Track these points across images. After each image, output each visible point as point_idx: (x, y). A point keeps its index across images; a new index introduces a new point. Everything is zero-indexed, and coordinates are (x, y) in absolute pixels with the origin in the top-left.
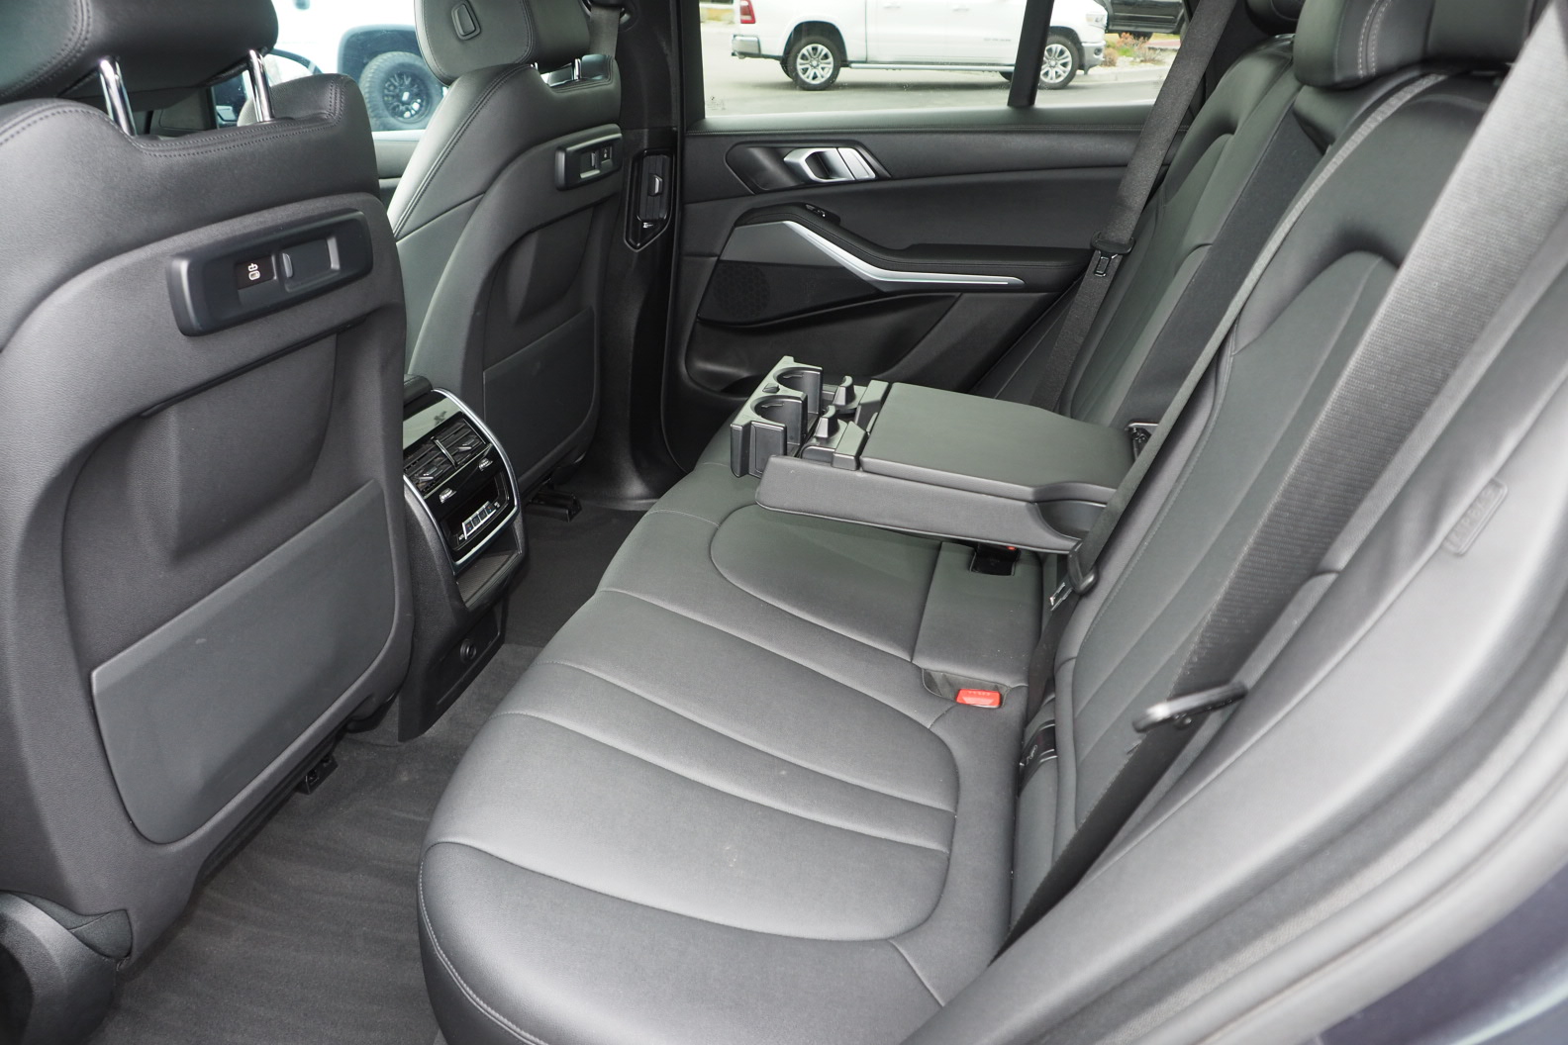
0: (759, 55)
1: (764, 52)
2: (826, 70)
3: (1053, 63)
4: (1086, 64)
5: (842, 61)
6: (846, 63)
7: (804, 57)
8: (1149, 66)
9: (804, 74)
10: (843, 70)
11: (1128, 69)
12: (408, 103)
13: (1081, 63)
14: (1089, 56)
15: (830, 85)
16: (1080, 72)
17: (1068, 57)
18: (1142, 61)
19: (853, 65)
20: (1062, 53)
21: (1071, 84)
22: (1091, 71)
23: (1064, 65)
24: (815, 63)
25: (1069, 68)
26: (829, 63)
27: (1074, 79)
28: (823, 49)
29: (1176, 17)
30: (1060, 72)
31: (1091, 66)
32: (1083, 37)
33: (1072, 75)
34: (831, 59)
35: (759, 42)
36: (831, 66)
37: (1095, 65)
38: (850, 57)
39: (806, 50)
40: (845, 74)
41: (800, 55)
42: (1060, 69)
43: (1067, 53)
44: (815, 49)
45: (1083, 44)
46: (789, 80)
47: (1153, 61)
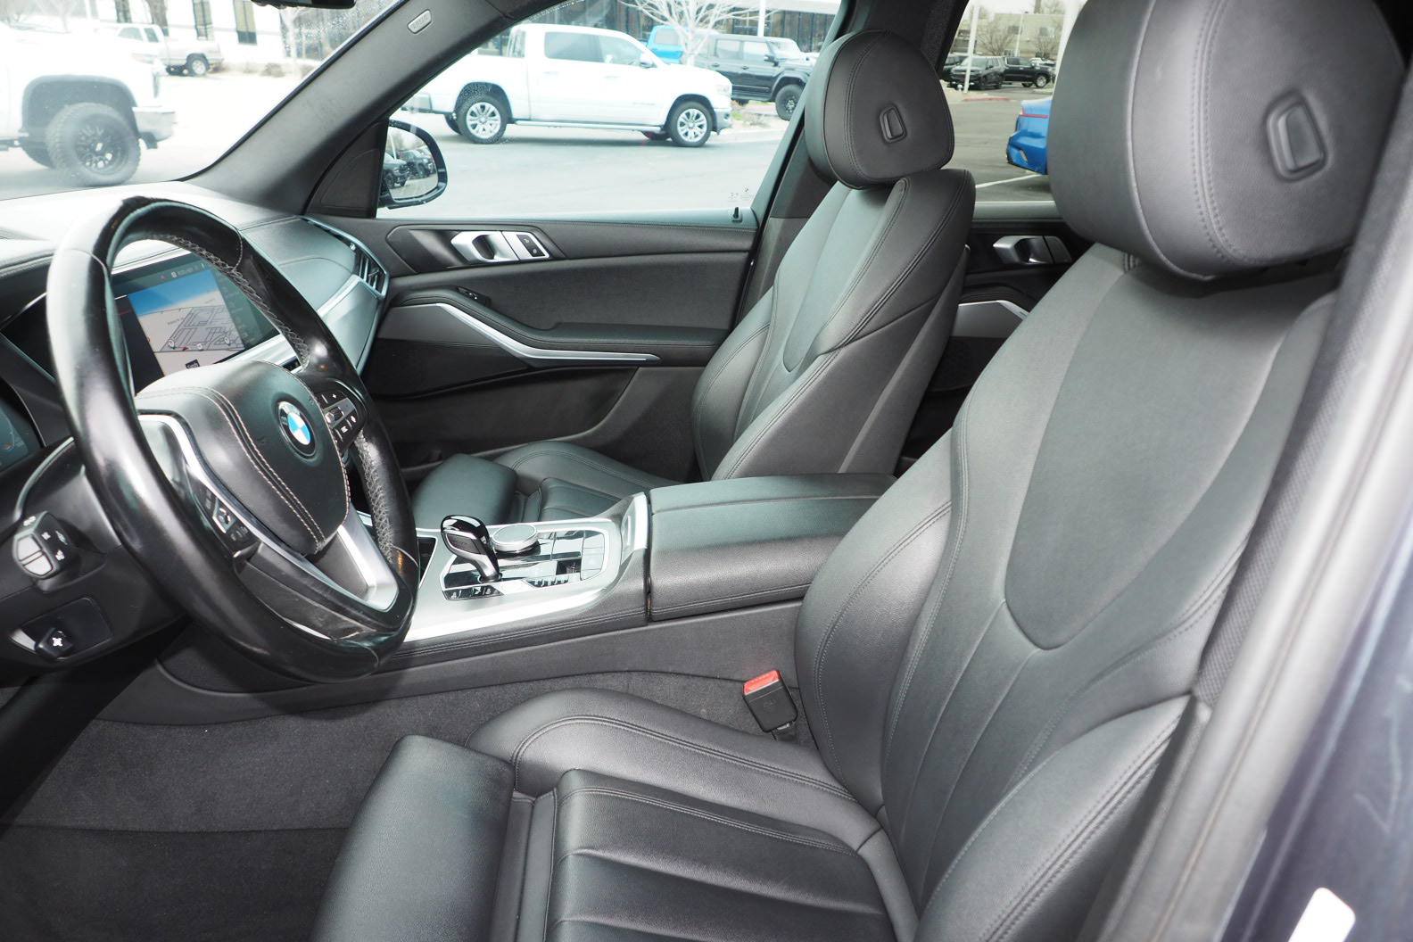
0: (431, 111)
1: (435, 108)
2: (493, 126)
3: (691, 125)
4: (718, 126)
5: (508, 119)
6: (512, 121)
7: (473, 114)
8: (757, 129)
9: (474, 128)
10: (509, 126)
11: (742, 131)
12: (102, 154)
13: (714, 127)
14: (720, 120)
15: (497, 139)
16: (713, 133)
17: (703, 120)
18: (751, 124)
19: (518, 122)
20: (698, 117)
21: (707, 143)
22: (722, 132)
23: (701, 127)
24: (483, 119)
25: (705, 129)
26: (496, 120)
27: (710, 138)
28: (490, 108)
29: (771, 88)
30: (698, 133)
31: (722, 129)
32: (714, 104)
33: (707, 136)
34: (498, 116)
35: (430, 99)
36: (499, 122)
37: (725, 128)
38: (515, 115)
39: (476, 107)
40: (511, 130)
41: (469, 112)
42: (698, 130)
43: (702, 117)
44: (483, 107)
45: (715, 110)
46: (454, 133)
47: (760, 124)
